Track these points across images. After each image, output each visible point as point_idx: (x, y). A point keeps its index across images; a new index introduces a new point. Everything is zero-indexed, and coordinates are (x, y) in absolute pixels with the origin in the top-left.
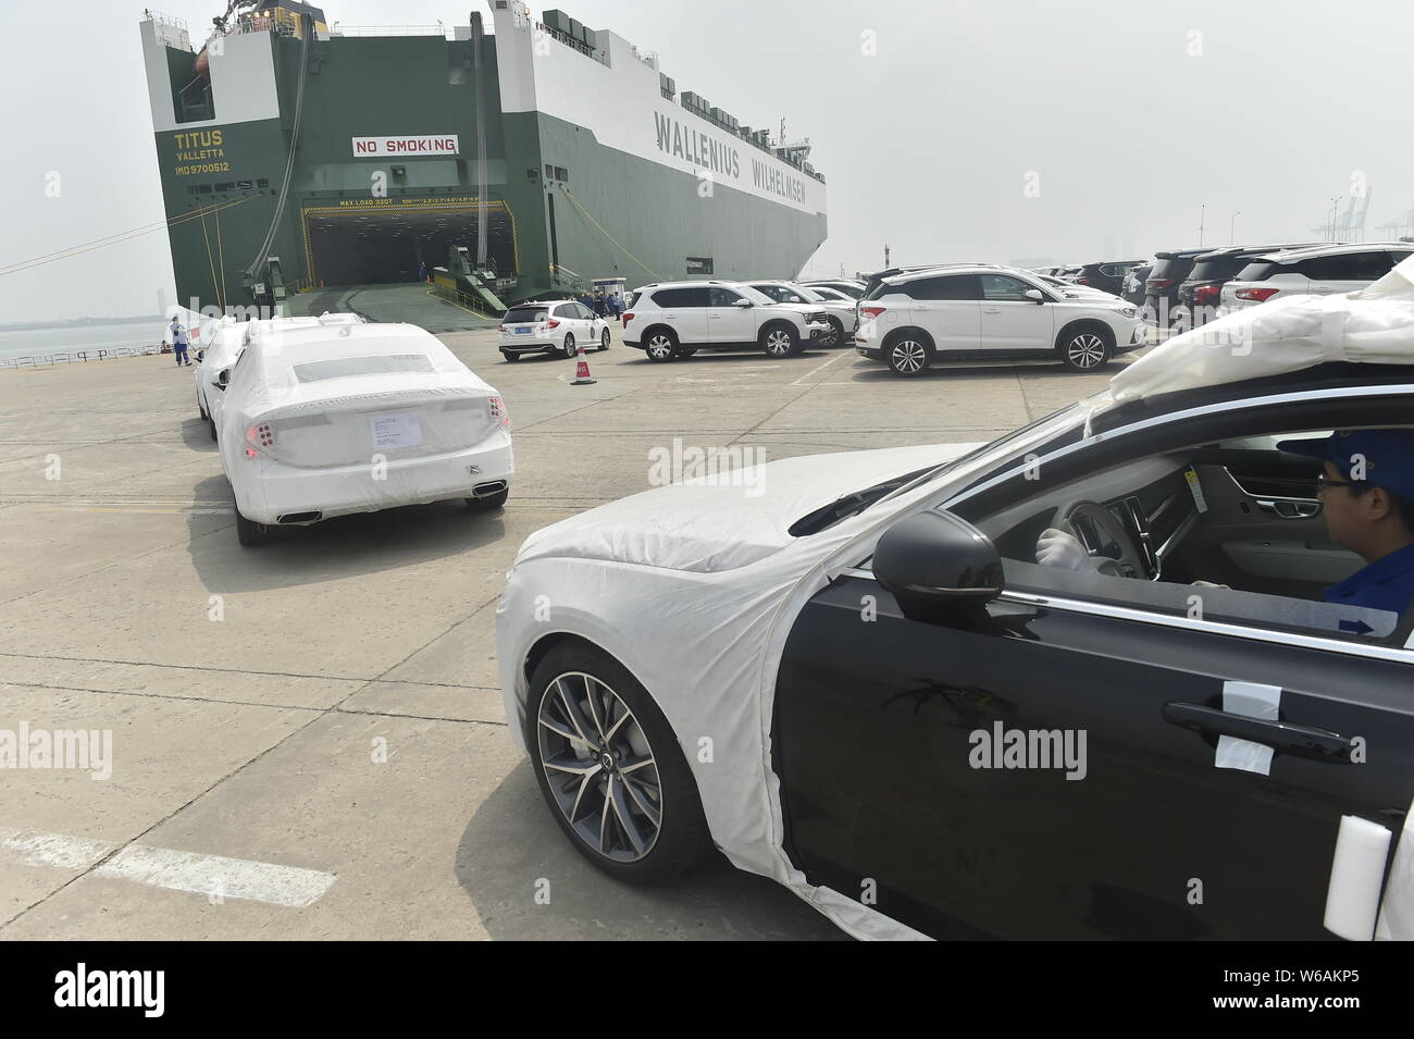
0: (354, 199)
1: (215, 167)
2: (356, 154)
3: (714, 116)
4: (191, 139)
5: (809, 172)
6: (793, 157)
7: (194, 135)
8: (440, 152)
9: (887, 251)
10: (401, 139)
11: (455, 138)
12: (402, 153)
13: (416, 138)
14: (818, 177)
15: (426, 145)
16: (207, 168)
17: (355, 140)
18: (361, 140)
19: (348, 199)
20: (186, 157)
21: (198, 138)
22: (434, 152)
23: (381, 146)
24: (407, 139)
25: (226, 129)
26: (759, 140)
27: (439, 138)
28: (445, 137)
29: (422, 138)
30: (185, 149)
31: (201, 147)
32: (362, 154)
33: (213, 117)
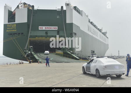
0: (38, 37)
1: (14, 31)
2: (39, 29)
3: (95, 26)
4: (10, 25)
5: (106, 37)
6: (104, 34)
7: (11, 25)
8: (54, 29)
9: (119, 51)
10: (47, 27)
11: (57, 27)
12: (47, 29)
13: (50, 27)
14: (107, 38)
15: (52, 28)
16: (12, 31)
17: (39, 27)
18: (40, 27)
19: (37, 37)
20: (9, 29)
21: (12, 25)
22: (53, 29)
23: (44, 28)
24: (49, 27)
25: (17, 24)
26: (100, 30)
27: (54, 27)
28: (55, 27)
29: (51, 27)
30: (9, 27)
31: (12, 27)
32: (40, 29)
33: (15, 22)
